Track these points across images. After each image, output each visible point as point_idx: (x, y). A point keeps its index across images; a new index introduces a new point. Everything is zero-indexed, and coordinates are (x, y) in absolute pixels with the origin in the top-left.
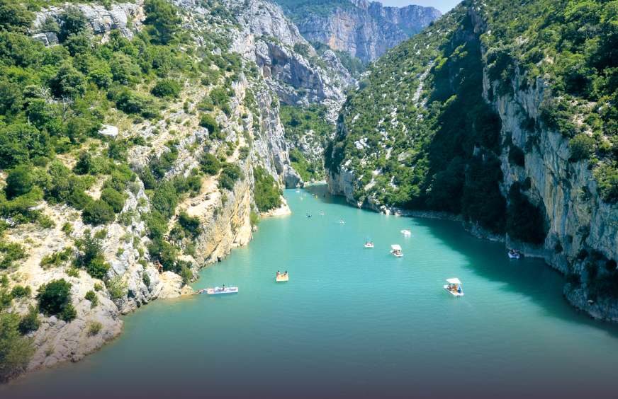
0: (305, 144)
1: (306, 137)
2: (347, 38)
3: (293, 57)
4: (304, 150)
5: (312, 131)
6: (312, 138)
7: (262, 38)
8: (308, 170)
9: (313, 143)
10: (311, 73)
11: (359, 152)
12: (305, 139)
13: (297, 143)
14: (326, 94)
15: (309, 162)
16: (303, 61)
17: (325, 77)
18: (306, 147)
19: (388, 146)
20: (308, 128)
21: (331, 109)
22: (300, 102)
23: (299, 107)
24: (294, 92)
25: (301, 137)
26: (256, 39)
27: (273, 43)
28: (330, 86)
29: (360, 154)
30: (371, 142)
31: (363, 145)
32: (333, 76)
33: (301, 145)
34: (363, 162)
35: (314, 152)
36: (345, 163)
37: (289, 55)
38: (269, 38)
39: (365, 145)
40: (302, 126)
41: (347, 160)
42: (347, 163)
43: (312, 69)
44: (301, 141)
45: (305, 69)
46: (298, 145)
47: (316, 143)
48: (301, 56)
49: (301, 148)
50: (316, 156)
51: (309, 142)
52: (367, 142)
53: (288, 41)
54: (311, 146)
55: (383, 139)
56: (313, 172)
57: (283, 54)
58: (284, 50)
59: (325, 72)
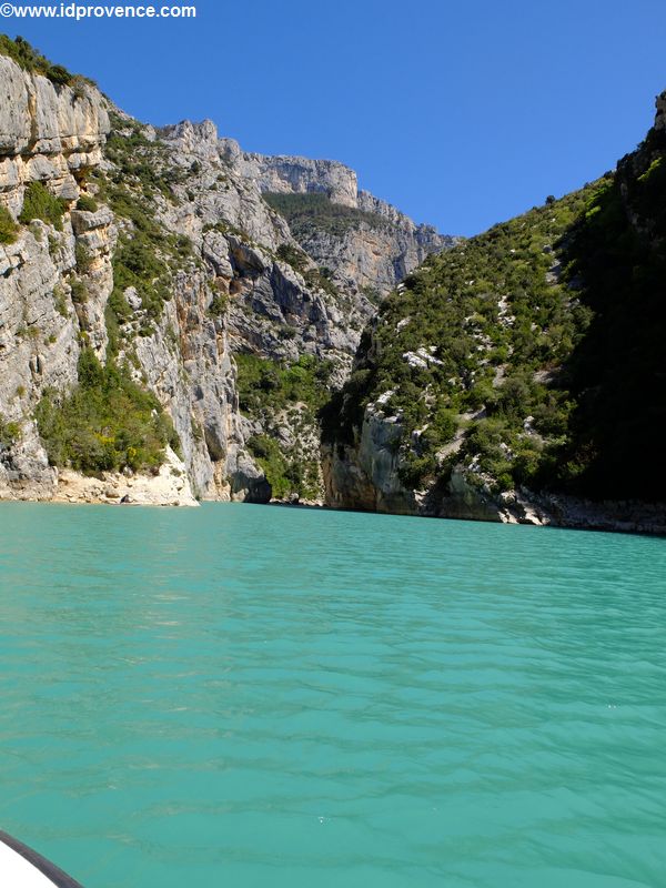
0: (286, 427)
1: (289, 414)
2: (374, 272)
3: (275, 266)
4: (282, 438)
5: (300, 404)
6: (300, 418)
7: (218, 227)
8: (285, 475)
9: (302, 426)
10: (306, 298)
11: (416, 371)
12: (285, 418)
13: (267, 423)
14: (333, 339)
15: (290, 462)
16: (292, 276)
17: (333, 309)
18: (285, 432)
19: (496, 361)
20: (293, 398)
21: (342, 367)
22: (281, 351)
23: (278, 360)
24: (272, 332)
25: (277, 412)
26: (206, 228)
27: (238, 238)
28: (342, 328)
29: (420, 378)
30: (447, 352)
31: (427, 360)
32: (349, 309)
33: (277, 427)
34: (427, 397)
35: (303, 443)
36: (377, 397)
37: (266, 262)
38: (232, 229)
39: (432, 359)
40: (282, 393)
41: (383, 391)
42: (383, 399)
43: (309, 292)
44: (277, 419)
45: (297, 290)
46: (271, 427)
47: (307, 428)
48: (289, 267)
49: (276, 433)
50: (305, 451)
51: (293, 423)
52: (437, 355)
53: (268, 242)
54: (298, 430)
55: (480, 348)
56: (297, 480)
57: (255, 259)
58: (257, 251)
59: (333, 300)
